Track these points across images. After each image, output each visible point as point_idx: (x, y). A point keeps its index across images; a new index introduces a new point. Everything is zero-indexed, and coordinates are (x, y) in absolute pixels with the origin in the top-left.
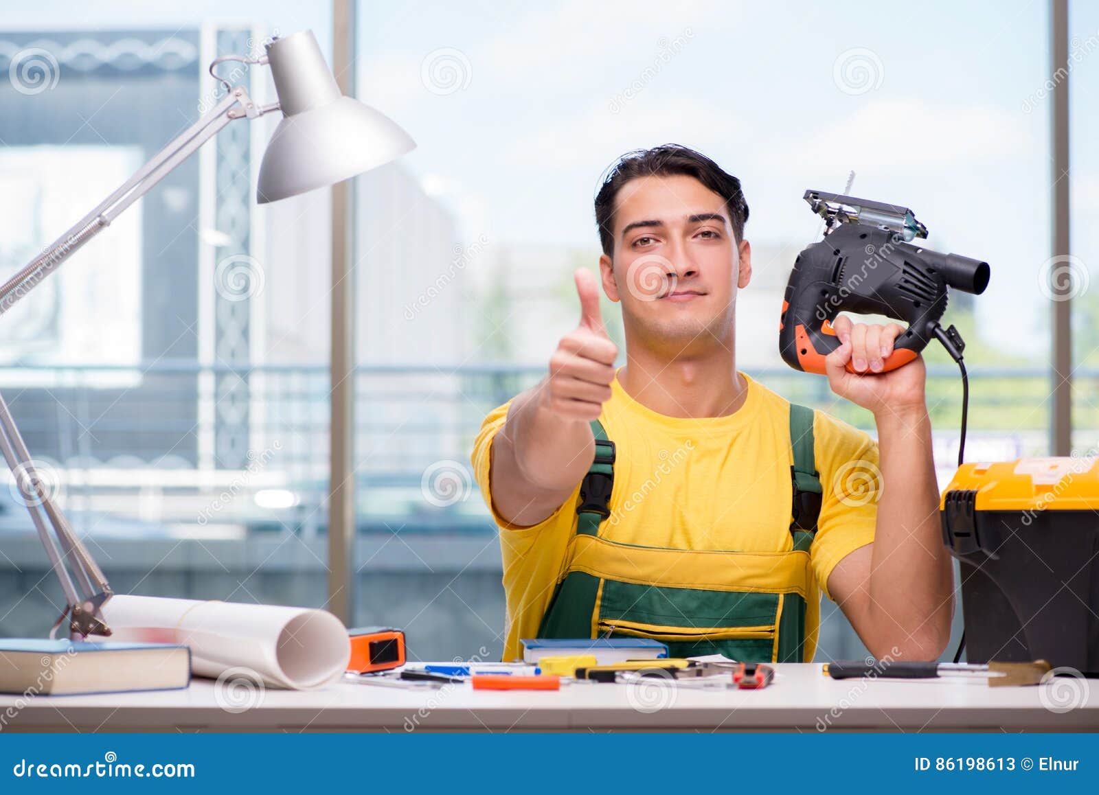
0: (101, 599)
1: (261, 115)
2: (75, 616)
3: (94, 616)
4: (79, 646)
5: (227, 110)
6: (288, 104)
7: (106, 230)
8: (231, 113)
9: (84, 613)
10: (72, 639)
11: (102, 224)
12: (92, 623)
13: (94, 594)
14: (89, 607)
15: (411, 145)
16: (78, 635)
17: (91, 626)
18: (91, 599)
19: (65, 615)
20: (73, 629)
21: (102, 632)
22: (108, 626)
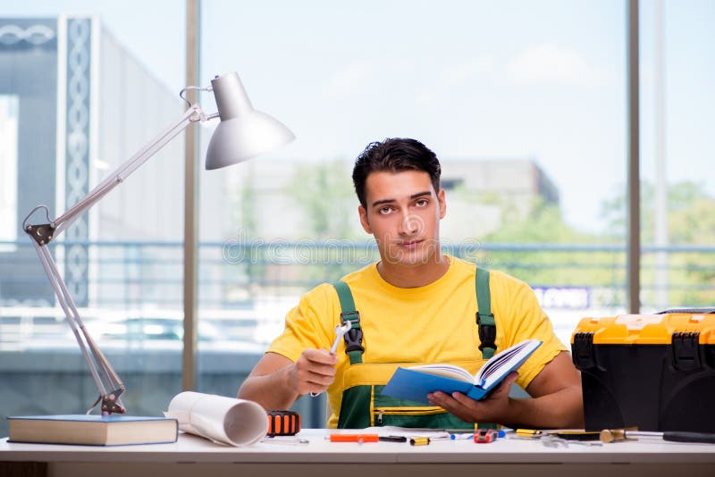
0: (118, 393)
1: (208, 119)
2: (104, 402)
3: (115, 402)
4: (106, 419)
5: (189, 117)
6: (224, 114)
7: (120, 184)
8: (192, 118)
9: (110, 400)
10: (103, 415)
11: (118, 181)
12: (114, 406)
13: (115, 390)
14: (112, 397)
15: (293, 137)
16: (106, 413)
17: (113, 408)
18: (113, 393)
19: (98, 402)
20: (103, 410)
21: (120, 411)
22: (123, 408)
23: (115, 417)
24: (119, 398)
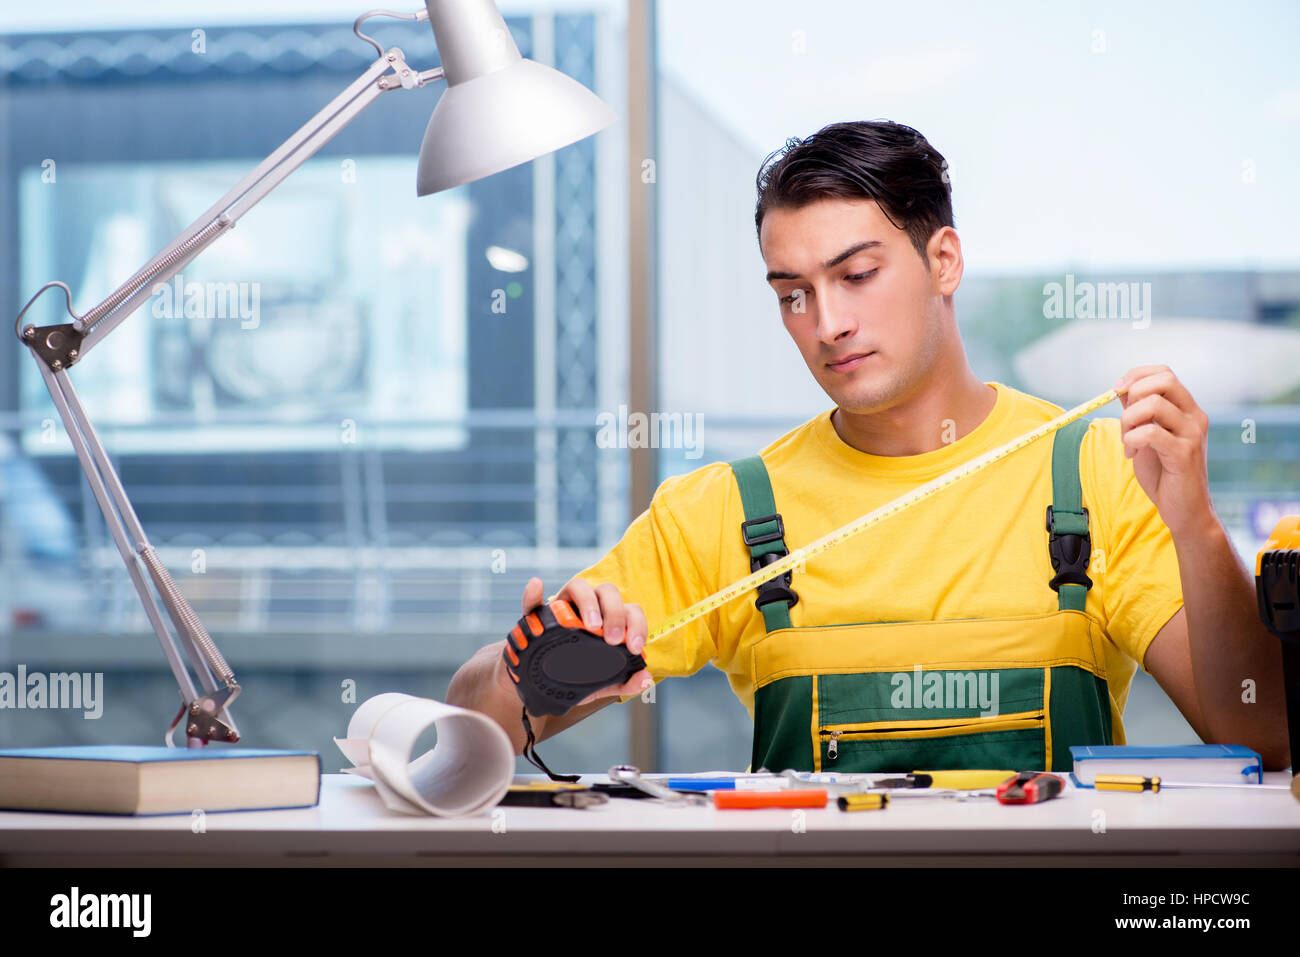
0: (221, 696)
1: (420, 84)
2: (193, 718)
3: (216, 716)
5: (377, 78)
6: (455, 71)
7: (226, 233)
8: (383, 81)
9: (203, 713)
10: (189, 745)
11: (222, 225)
12: (214, 726)
13: (217, 689)
14: (209, 706)
16: (197, 741)
17: (213, 729)
18: (213, 695)
19: (180, 717)
20: (190, 735)
21: (226, 737)
22: (233, 729)
23: (215, 748)
24: (225, 707)
